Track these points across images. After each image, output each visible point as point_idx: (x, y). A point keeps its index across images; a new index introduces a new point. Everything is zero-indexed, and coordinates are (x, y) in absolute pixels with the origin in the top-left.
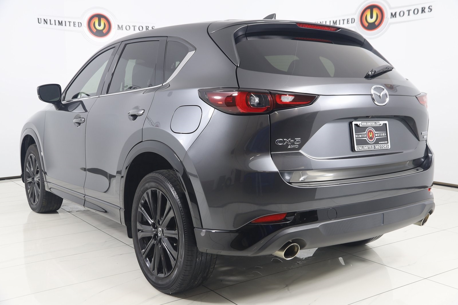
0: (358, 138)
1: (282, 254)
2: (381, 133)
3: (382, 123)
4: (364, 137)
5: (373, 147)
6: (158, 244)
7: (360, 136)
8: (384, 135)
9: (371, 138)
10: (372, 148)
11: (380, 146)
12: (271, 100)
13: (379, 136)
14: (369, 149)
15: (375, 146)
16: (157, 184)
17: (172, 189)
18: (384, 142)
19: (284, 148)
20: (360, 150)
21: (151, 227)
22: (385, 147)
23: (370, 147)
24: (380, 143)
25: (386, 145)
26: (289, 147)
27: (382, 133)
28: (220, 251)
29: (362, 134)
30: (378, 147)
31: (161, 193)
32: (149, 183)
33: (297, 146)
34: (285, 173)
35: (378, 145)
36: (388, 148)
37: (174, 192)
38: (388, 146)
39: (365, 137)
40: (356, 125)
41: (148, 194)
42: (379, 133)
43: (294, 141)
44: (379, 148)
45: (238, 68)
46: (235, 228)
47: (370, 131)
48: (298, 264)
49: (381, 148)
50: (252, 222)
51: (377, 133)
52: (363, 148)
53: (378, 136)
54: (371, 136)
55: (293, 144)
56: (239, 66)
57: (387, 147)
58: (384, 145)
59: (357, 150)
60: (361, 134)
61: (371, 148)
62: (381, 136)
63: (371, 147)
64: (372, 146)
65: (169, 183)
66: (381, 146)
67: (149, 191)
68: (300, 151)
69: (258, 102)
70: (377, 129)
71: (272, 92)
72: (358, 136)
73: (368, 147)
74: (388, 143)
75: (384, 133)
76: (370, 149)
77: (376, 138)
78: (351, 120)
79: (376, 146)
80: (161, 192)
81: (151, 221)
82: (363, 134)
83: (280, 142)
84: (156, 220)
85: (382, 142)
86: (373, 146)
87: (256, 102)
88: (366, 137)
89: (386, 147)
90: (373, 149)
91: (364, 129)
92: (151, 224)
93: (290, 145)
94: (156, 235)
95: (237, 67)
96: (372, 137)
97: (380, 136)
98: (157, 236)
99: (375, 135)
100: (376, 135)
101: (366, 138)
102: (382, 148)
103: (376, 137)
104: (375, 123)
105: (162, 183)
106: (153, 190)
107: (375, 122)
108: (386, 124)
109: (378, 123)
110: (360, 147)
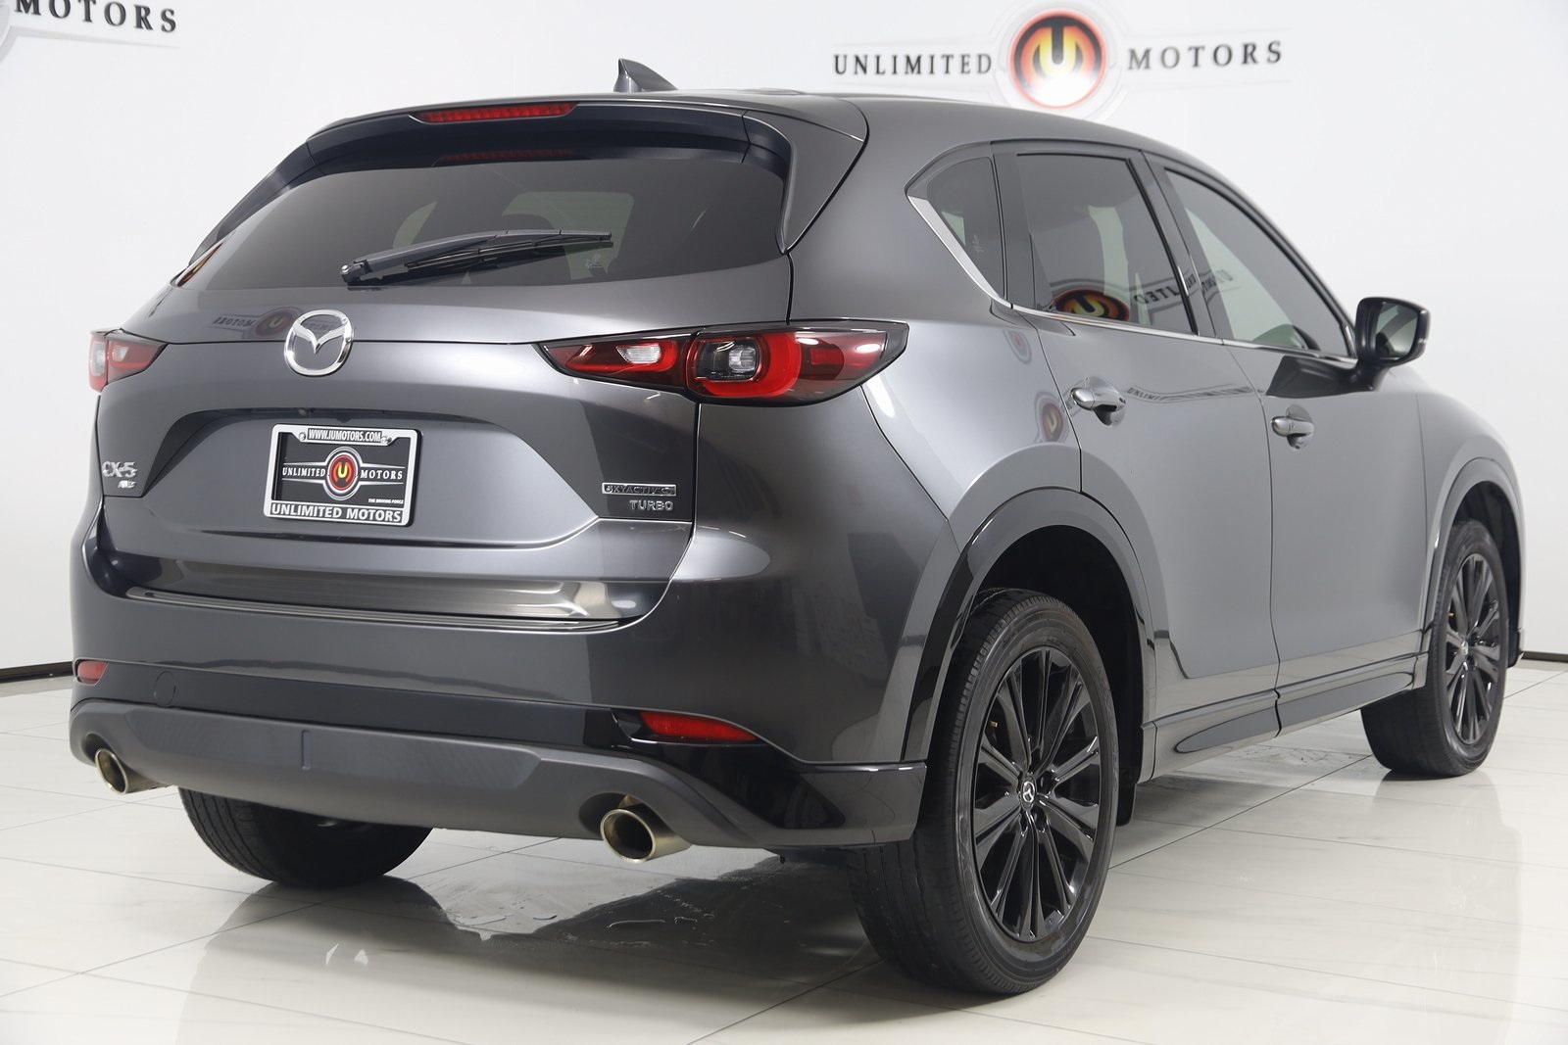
0: (297, 477)
2: (384, 470)
3: (393, 434)
4: (315, 478)
5: (337, 514)
7: (304, 473)
8: (393, 477)
9: (342, 484)
10: (332, 514)
11: (383, 513)
13: (375, 479)
14: (318, 516)
15: (344, 510)
18: (388, 501)
20: (284, 515)
22: (385, 516)
23: (324, 511)
24: (372, 501)
25: (394, 511)
27: (390, 471)
29: (311, 467)
30: (354, 513)
35: (360, 509)
36: (400, 522)
38: (400, 515)
39: (319, 478)
40: (284, 438)
42: (376, 469)
44: (358, 519)
47: (344, 460)
49: (368, 519)
51: (369, 469)
52: (296, 511)
53: (368, 479)
54: (341, 476)
57: (394, 517)
58: (385, 511)
59: (271, 513)
60: (308, 467)
61: (327, 515)
62: (382, 480)
63: (327, 512)
64: (335, 509)
66: (372, 512)
70: (369, 453)
72: (297, 472)
73: (319, 511)
74: (402, 506)
75: (397, 471)
76: (324, 517)
77: (361, 483)
79: (349, 510)
82: (316, 467)
85: (379, 501)
86: (338, 508)
88: (324, 478)
89: (389, 515)
90: (336, 518)
91: (319, 451)
96: (347, 480)
97: (379, 480)
99: (360, 474)
100: (364, 475)
101: (323, 482)
102: (374, 519)
103: (363, 480)
104: (364, 435)
107: (365, 432)
108: (408, 440)
109: (376, 437)
110: (284, 506)
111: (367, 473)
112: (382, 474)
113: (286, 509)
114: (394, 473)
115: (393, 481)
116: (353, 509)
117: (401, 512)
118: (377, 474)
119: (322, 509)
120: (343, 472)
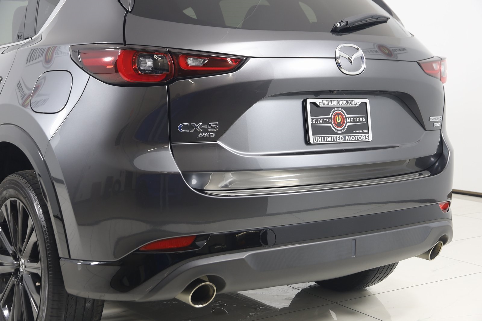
0: (318, 124)
1: (188, 299)
2: (357, 117)
3: (358, 101)
4: (326, 123)
5: (342, 139)
6: (18, 284)
7: (321, 121)
8: (361, 120)
9: (339, 125)
10: (340, 139)
11: (354, 136)
12: (171, 64)
13: (354, 122)
14: (334, 141)
15: (345, 137)
16: (17, 192)
17: (35, 198)
18: (361, 131)
19: (193, 137)
20: (319, 142)
21: (11, 258)
22: (362, 138)
23: (336, 138)
24: (354, 132)
25: (365, 135)
26: (200, 136)
27: (359, 117)
28: (103, 294)
29: (324, 118)
30: (349, 138)
31: (22, 206)
32: (7, 190)
33: (212, 135)
34: (192, 174)
35: (351, 136)
36: (369, 140)
37: (37, 204)
38: (368, 137)
39: (328, 123)
40: (315, 104)
41: (6, 206)
42: (353, 117)
43: (208, 126)
44: (351, 140)
45: (129, 13)
46: (115, 257)
47: (338, 114)
48: (250, 316)
49: (355, 140)
50: (141, 249)
51: (350, 117)
52: (324, 139)
53: (351, 122)
54: (339, 121)
55: (206, 131)
56: (130, 10)
57: (365, 138)
58: (362, 136)
59: (314, 142)
60: (322, 118)
61: (338, 140)
62: (357, 122)
63: (338, 139)
64: (341, 137)
65: (30, 190)
66: (356, 136)
67: (8, 202)
68: (219, 142)
69: (152, 65)
70: (349, 110)
71: (172, 50)
72: (317, 121)
73: (334, 138)
74: (368, 132)
75: (363, 117)
76: (336, 141)
77: (348, 124)
78: (305, 97)
79: (347, 137)
80: (21, 204)
81: (10, 249)
82: (326, 118)
83: (185, 127)
84: (16, 246)
85: (357, 131)
86: (342, 136)
87: (147, 66)
88: (331, 123)
89: (364, 138)
90: (342, 141)
91: (327, 110)
92: (11, 254)
93: (201, 132)
94: (17, 270)
95: (128, 11)
96: (341, 123)
98: (18, 272)
99: (346, 120)
100: (349, 120)
101: (330, 125)
102: (358, 140)
103: (349, 122)
104: (347, 102)
105: (22, 190)
106: (12, 200)
108: (366, 103)
109: (352, 103)
110: (318, 138)
111: (350, 120)
112: (356, 119)
113: (320, 139)
114: (361, 118)
115: (361, 122)
116: (348, 136)
117: (368, 135)
118: (354, 119)
119: (335, 137)
120: (339, 120)
